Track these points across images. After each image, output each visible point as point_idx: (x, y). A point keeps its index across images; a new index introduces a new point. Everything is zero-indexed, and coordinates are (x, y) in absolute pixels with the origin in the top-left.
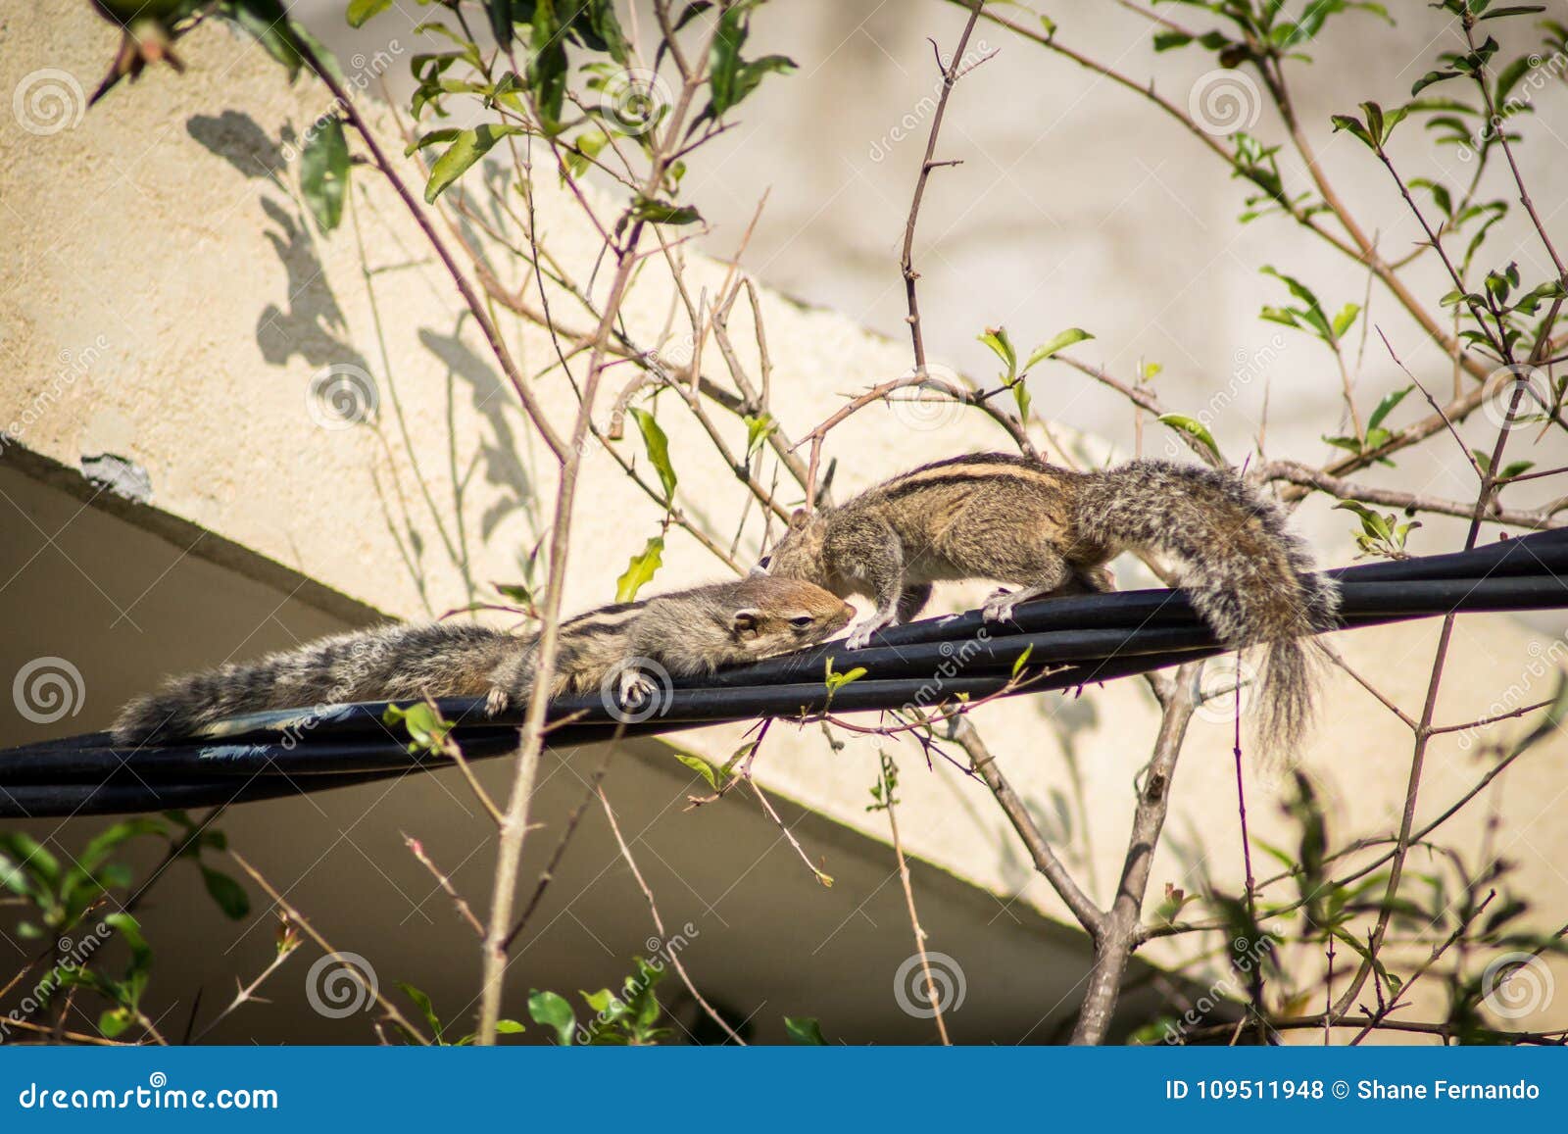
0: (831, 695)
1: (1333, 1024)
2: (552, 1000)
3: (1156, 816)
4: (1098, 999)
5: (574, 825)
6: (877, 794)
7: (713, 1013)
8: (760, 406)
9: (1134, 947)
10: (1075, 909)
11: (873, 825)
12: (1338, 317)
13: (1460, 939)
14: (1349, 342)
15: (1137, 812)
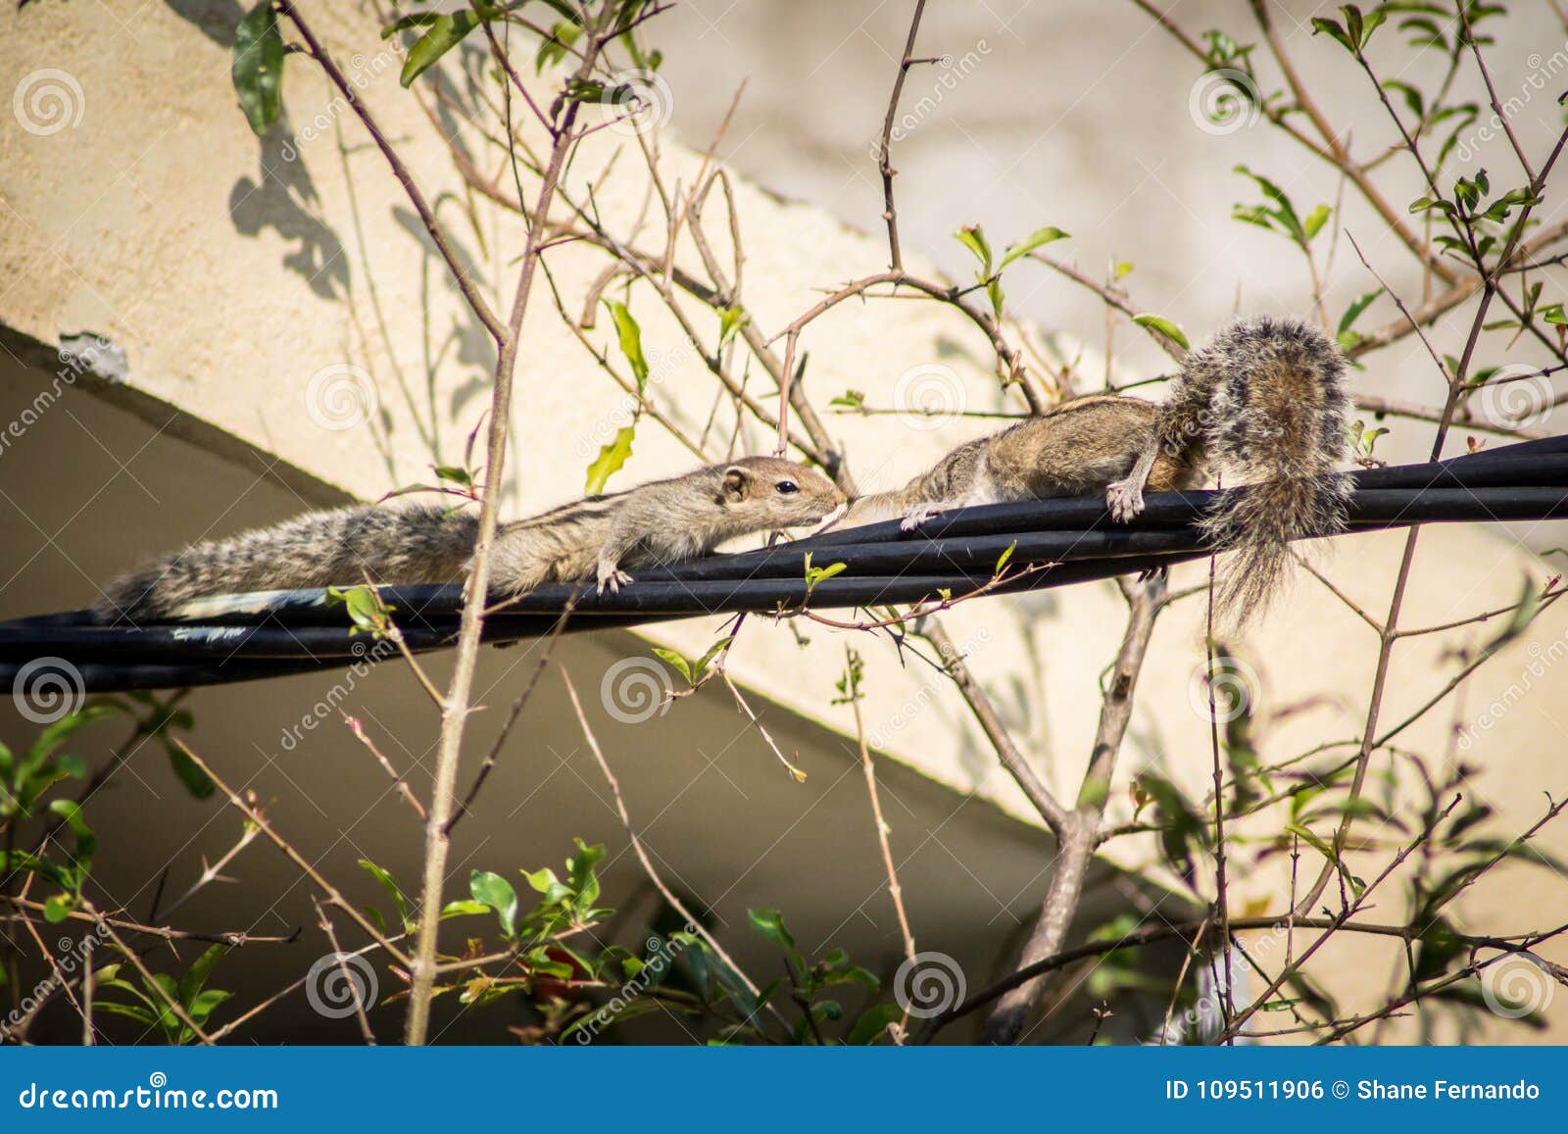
0: (810, 590)
1: (1295, 925)
2: (495, 881)
3: (1122, 715)
4: (1059, 897)
5: (517, 711)
6: (842, 688)
7: (676, 903)
8: (733, 300)
9: (1097, 845)
10: (1039, 806)
11: (838, 719)
12: (1309, 219)
13: (1424, 841)
14: (1319, 243)
15: (1103, 711)
